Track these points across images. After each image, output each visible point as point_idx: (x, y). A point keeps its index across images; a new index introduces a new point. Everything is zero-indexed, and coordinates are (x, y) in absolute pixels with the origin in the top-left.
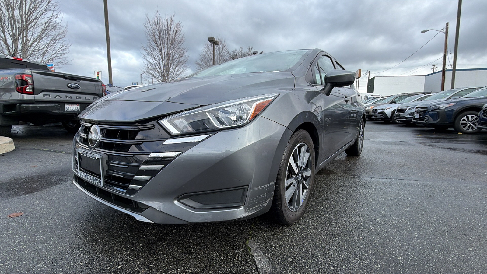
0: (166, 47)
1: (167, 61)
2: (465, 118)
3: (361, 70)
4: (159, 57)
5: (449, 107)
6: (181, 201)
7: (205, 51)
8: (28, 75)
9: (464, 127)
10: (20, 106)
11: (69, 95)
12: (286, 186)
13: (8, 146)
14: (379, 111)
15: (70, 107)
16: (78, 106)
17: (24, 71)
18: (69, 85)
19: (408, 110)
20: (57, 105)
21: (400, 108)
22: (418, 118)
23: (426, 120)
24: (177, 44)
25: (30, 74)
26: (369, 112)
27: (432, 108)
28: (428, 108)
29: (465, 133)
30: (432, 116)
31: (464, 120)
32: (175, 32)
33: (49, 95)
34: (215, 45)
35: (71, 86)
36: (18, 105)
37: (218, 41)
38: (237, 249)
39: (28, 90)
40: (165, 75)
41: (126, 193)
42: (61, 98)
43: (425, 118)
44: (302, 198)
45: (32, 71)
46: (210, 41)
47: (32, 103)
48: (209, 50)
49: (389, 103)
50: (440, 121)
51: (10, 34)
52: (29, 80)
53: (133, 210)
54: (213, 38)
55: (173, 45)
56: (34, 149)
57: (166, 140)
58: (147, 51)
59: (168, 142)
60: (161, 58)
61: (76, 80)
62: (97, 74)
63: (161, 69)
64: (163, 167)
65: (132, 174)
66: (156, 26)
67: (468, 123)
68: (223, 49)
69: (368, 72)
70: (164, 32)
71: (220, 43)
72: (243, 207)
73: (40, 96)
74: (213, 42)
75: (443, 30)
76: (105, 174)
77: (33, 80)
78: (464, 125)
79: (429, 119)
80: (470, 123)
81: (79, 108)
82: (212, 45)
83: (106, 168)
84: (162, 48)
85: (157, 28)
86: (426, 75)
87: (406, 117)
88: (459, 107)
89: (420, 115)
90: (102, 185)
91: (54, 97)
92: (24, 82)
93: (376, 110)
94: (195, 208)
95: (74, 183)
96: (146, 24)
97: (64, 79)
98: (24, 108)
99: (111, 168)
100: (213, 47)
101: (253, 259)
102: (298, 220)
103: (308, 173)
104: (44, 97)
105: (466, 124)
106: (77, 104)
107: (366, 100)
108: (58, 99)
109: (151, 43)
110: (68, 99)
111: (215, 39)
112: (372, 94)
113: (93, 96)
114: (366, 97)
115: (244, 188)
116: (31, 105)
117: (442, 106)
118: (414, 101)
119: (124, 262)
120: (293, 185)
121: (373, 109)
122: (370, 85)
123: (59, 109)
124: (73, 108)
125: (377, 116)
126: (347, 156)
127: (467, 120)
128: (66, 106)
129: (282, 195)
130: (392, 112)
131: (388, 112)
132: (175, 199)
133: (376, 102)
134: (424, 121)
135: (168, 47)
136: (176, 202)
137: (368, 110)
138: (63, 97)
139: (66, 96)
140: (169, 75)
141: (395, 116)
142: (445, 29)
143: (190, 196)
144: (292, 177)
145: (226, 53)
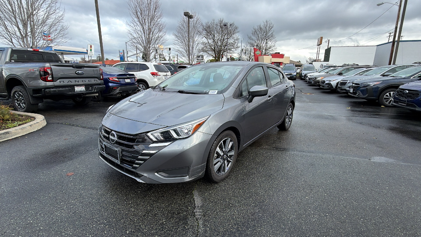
0: (147, 22)
1: (148, 36)
2: (388, 94)
3: (322, 37)
4: (142, 32)
5: (376, 85)
6: (159, 173)
7: (181, 24)
8: (48, 68)
9: (387, 101)
10: (44, 90)
11: (77, 80)
12: (214, 163)
13: (43, 122)
14: (326, 82)
15: (78, 89)
16: (84, 87)
17: (45, 65)
18: (77, 72)
19: (348, 83)
20: (70, 89)
21: (342, 81)
22: (352, 92)
23: (357, 94)
24: (156, 20)
25: (50, 67)
26: (319, 82)
27: (363, 85)
28: (360, 84)
29: (386, 106)
30: (362, 91)
31: (387, 96)
32: (154, 9)
33: (64, 81)
34: (190, 18)
35: (78, 73)
36: (43, 90)
37: (193, 15)
38: (187, 195)
39: (49, 79)
40: (147, 48)
41: (132, 168)
42: (72, 82)
43: (357, 93)
44: (227, 169)
45: (51, 64)
46: (185, 15)
47: (52, 88)
48: (185, 22)
49: (337, 75)
50: (368, 96)
51: (20, 19)
52: (49, 71)
53: (135, 176)
54: (188, 12)
55: (153, 21)
56: (59, 123)
57: (150, 144)
58: (131, 26)
59: (151, 145)
60: (143, 32)
61: (81, 68)
62: (90, 47)
63: (143, 42)
64: (149, 158)
65: (135, 160)
66: (138, 3)
67: (390, 99)
68: (197, 22)
69: (328, 40)
70: (145, 9)
71: (194, 17)
72: (188, 176)
73: (57, 83)
74: (188, 16)
75: (397, 3)
76: (121, 158)
77: (51, 70)
78: (386, 100)
79: (359, 94)
80: (391, 98)
81: (84, 89)
82: (188, 19)
83: (121, 155)
84: (144, 24)
85: (139, 6)
86: (377, 46)
87: (346, 89)
88: (384, 85)
89: (354, 90)
90: (119, 163)
91: (67, 82)
92: (46, 73)
93: (324, 82)
94: (165, 176)
95: (100, 157)
96: (130, 2)
97: (73, 68)
98: (48, 92)
99: (123, 155)
100: (188, 20)
101: (194, 200)
102: (223, 180)
103: (232, 153)
104: (60, 83)
105: (388, 99)
106: (83, 86)
107: (321, 68)
108: (70, 83)
109: (134, 20)
110: (77, 83)
111: (190, 14)
112: (327, 63)
113: (93, 79)
114: (322, 65)
115: (189, 168)
116: (52, 90)
117: (371, 83)
118: (355, 75)
119: (132, 200)
120: (220, 162)
121: (322, 80)
122: (327, 54)
123: (71, 91)
124: (80, 89)
125: (325, 86)
126: (279, 130)
127: (389, 96)
128: (75, 88)
129: (211, 169)
130: (337, 83)
131: (334, 83)
132: (155, 172)
133: (328, 72)
134: (356, 95)
135: (149, 22)
136: (156, 174)
137: (319, 80)
138: (73, 82)
139: (75, 81)
140: (150, 47)
141: (338, 87)
142: (399, 2)
143: (163, 171)
144: (219, 157)
145: (199, 25)
